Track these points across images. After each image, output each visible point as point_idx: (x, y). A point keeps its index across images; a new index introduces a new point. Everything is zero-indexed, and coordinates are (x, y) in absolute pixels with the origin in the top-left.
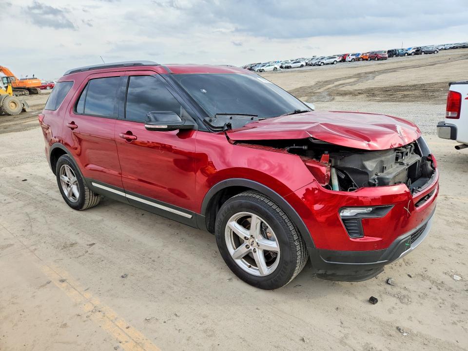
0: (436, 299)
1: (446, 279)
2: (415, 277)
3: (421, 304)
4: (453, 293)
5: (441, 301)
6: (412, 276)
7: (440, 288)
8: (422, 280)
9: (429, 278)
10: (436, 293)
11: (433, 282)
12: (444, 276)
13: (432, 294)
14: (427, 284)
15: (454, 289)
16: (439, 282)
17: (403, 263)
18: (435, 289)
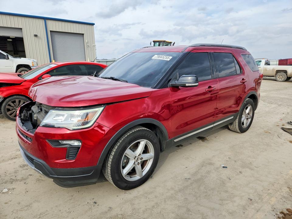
0: (10, 174)
1: (11, 186)
2: (28, 176)
3: (14, 169)
4: (3, 182)
5: (7, 175)
6: (29, 176)
7: (11, 180)
8: (23, 178)
9: (21, 181)
10: (11, 176)
11: (17, 180)
12: (13, 187)
13: (13, 174)
14: (19, 177)
15: (4, 184)
16: (14, 182)
17: (40, 178)
18: (14, 178)
